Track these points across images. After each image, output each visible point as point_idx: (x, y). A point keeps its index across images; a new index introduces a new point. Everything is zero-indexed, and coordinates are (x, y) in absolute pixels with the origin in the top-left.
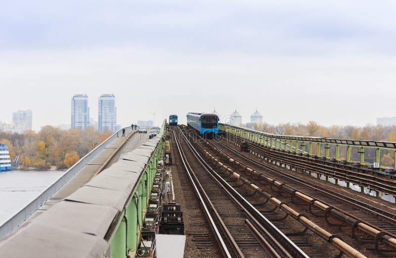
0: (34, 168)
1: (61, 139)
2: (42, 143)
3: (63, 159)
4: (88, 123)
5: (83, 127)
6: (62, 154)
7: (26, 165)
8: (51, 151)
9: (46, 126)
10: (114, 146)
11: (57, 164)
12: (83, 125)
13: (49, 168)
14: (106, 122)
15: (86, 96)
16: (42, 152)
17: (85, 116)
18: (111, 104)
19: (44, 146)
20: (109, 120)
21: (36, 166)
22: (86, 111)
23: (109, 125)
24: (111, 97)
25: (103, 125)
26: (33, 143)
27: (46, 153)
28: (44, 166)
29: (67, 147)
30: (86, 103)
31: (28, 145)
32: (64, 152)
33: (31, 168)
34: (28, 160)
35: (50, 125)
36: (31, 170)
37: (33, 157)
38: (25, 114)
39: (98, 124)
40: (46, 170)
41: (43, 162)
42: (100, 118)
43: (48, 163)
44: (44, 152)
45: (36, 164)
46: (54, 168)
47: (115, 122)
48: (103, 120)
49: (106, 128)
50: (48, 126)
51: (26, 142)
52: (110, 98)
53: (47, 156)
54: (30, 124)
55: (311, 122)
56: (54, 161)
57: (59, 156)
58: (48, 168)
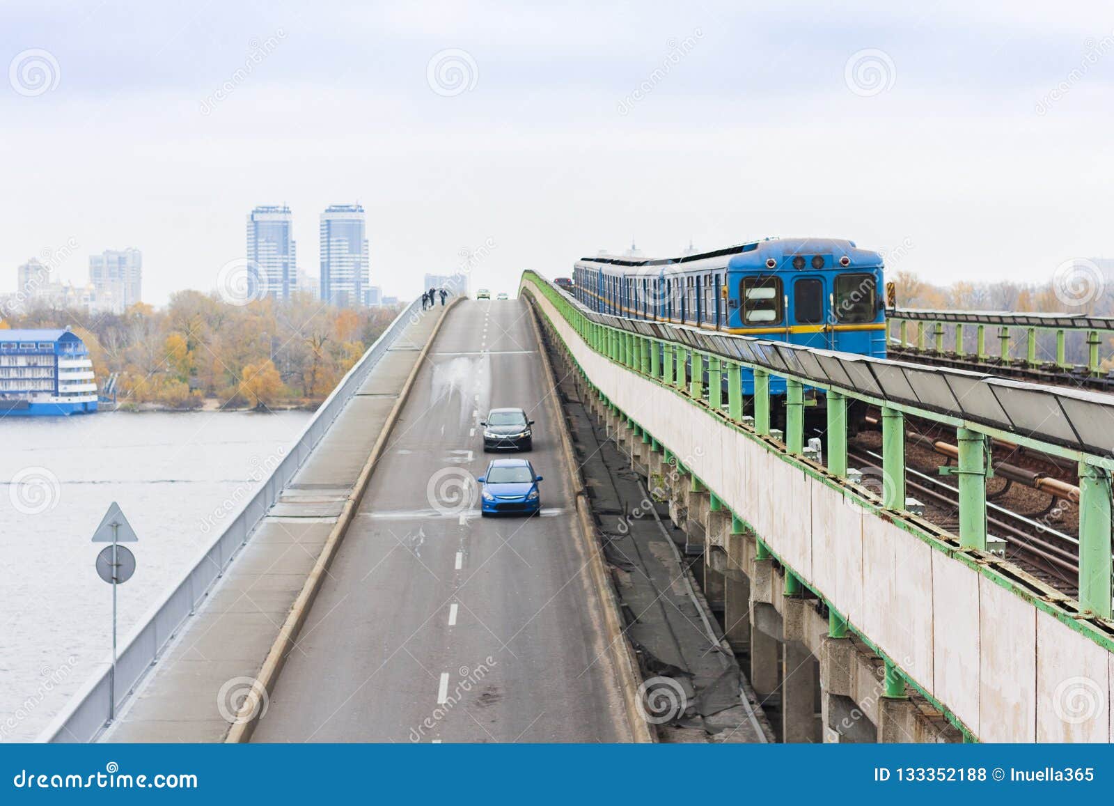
0: (159, 406)
1: (226, 325)
2: (179, 339)
3: (234, 381)
4: (294, 281)
5: (280, 294)
6: (233, 367)
7: (139, 397)
8: (202, 359)
9: (184, 292)
10: (412, 343)
11: (220, 394)
12: (279, 288)
13: (201, 405)
14: (340, 281)
15: (286, 211)
16: (179, 362)
17: (285, 265)
18: (354, 233)
19: (184, 346)
20: (349, 273)
21: (163, 401)
22: (286, 252)
23: (349, 288)
24: (352, 211)
25: (334, 287)
26: (154, 339)
27: (191, 363)
28: (185, 399)
29: (245, 349)
30: (285, 228)
31: (142, 343)
32: (236, 363)
33: (150, 405)
34: (142, 383)
35: (194, 289)
36: (152, 411)
37: (155, 375)
38: (122, 260)
39: (319, 285)
40: (191, 410)
41: (180, 390)
42: (325, 268)
43: (196, 392)
44: (183, 361)
45: (165, 394)
46: (212, 404)
47: (367, 281)
48: (334, 275)
49: (342, 296)
50: (189, 292)
51: (137, 335)
52: (354, 216)
53: (193, 372)
54: (136, 287)
55: (900, 275)
56: (212, 387)
57: (226, 372)
58: (197, 406)
